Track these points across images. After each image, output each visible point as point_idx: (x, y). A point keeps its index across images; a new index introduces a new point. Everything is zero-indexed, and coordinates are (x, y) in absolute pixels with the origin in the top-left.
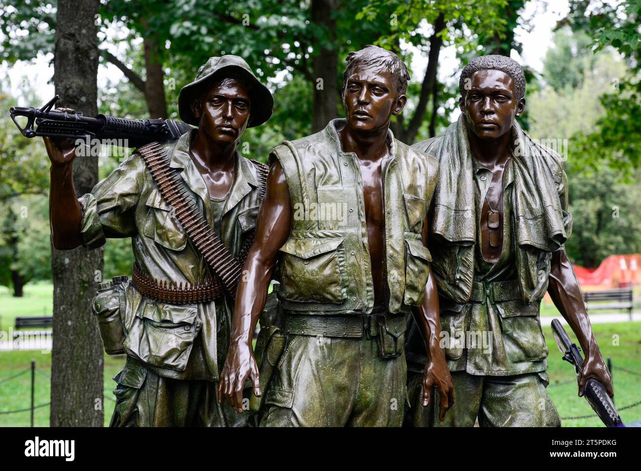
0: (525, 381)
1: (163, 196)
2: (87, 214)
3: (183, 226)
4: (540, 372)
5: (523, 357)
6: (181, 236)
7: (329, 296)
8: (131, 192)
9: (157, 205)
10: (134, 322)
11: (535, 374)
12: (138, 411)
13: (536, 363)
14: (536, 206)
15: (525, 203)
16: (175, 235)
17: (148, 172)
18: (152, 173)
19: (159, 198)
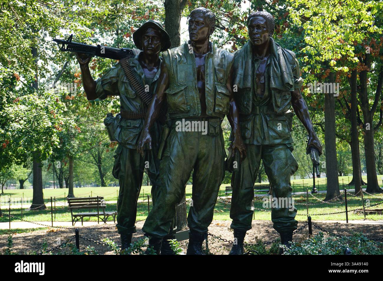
0: (281, 147)
1: (127, 77)
2: (97, 85)
3: (134, 88)
4: (287, 144)
5: (278, 137)
6: (134, 92)
7: (182, 109)
8: (115, 76)
9: (124, 81)
10: (117, 127)
11: (285, 145)
12: (120, 163)
13: (284, 140)
14: (279, 73)
15: (274, 71)
16: (132, 92)
17: (122, 68)
18: (123, 69)
19: (125, 78)
